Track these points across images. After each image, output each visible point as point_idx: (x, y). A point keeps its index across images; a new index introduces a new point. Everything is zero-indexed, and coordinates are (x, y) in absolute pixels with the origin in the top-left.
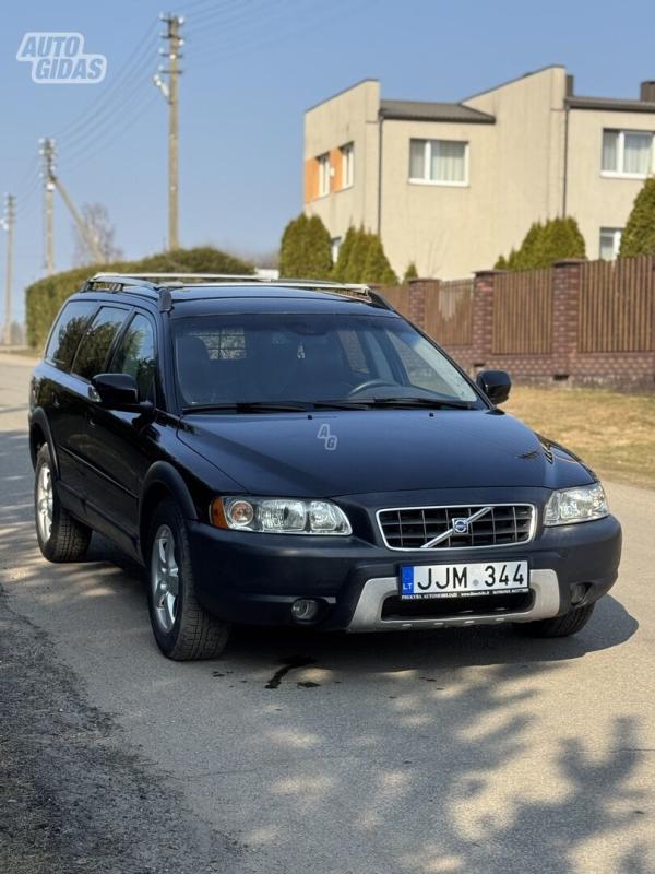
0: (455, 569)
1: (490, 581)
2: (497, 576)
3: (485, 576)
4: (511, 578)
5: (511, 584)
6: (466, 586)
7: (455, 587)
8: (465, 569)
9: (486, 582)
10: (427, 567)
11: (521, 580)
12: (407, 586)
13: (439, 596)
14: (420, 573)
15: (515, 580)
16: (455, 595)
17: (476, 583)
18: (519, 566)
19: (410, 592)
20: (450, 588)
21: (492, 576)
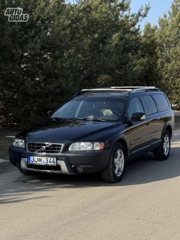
0: (39, 158)
2: (49, 161)
4: (52, 162)
5: (52, 163)
8: (41, 158)
11: (54, 163)
13: (35, 164)
15: (53, 162)
16: (39, 164)
18: (54, 159)
19: (29, 162)
20: (38, 162)
21: (47, 161)
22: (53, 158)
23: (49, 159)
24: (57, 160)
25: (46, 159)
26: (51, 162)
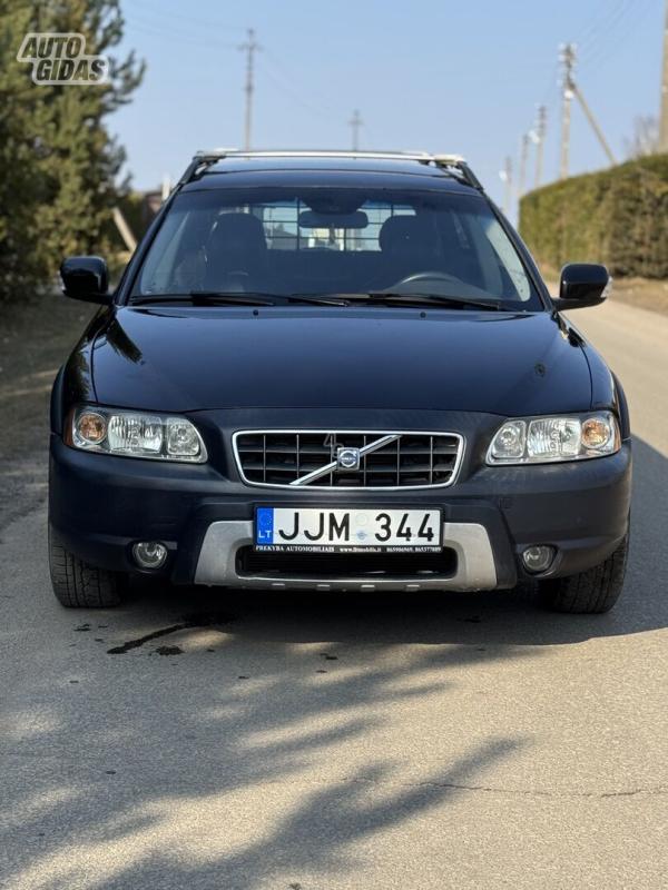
0: (332, 516)
1: (383, 533)
2: (394, 528)
3: (377, 527)
4: (415, 531)
5: (415, 540)
6: (347, 539)
7: (331, 538)
8: (347, 517)
9: (378, 536)
10: (292, 511)
11: (430, 536)
12: (264, 533)
13: (307, 549)
14: (282, 518)
15: (421, 534)
17: (361, 535)
18: (427, 516)
19: (269, 542)
20: (324, 540)
21: (386, 527)
22: (421, 514)
23: (396, 515)
24: (444, 519)
25: (378, 519)
26: (408, 535)
